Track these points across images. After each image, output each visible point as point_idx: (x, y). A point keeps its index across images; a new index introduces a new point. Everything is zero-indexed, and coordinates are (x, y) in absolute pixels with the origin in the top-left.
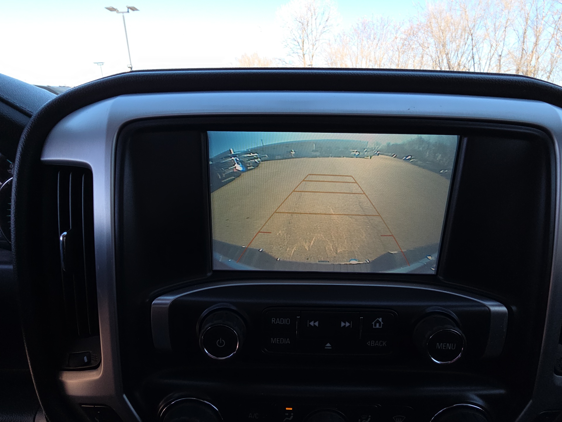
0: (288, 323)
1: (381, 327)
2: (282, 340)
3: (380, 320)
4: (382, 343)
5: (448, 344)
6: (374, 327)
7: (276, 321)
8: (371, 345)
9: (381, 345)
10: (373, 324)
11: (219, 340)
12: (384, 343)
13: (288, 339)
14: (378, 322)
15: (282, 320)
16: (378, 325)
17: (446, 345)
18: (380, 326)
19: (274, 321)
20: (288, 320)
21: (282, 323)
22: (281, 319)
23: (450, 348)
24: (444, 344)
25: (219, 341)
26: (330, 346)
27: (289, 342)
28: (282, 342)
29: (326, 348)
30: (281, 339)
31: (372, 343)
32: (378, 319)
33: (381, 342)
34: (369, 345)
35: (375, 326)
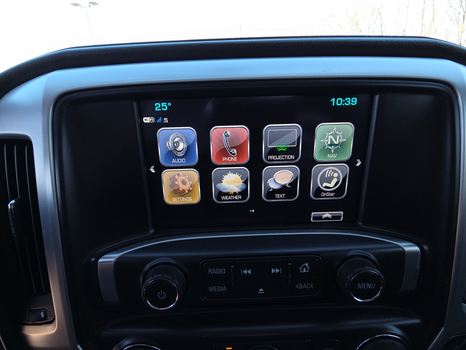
0: (223, 272)
1: (308, 271)
2: (219, 288)
3: (307, 265)
4: (309, 286)
5: (368, 284)
6: (301, 272)
7: (212, 272)
8: (300, 288)
9: (308, 287)
10: (300, 269)
11: (159, 293)
12: (311, 285)
13: (224, 287)
14: (305, 267)
15: (218, 270)
16: (305, 269)
17: (366, 285)
18: (306, 270)
19: (211, 271)
20: (223, 270)
21: (218, 272)
22: (217, 269)
23: (370, 288)
24: (364, 284)
25: (160, 294)
26: (262, 290)
27: (225, 289)
28: (219, 290)
29: (259, 293)
30: (218, 287)
31: (300, 286)
32: (305, 264)
33: (308, 284)
34: (298, 288)
35: (303, 270)
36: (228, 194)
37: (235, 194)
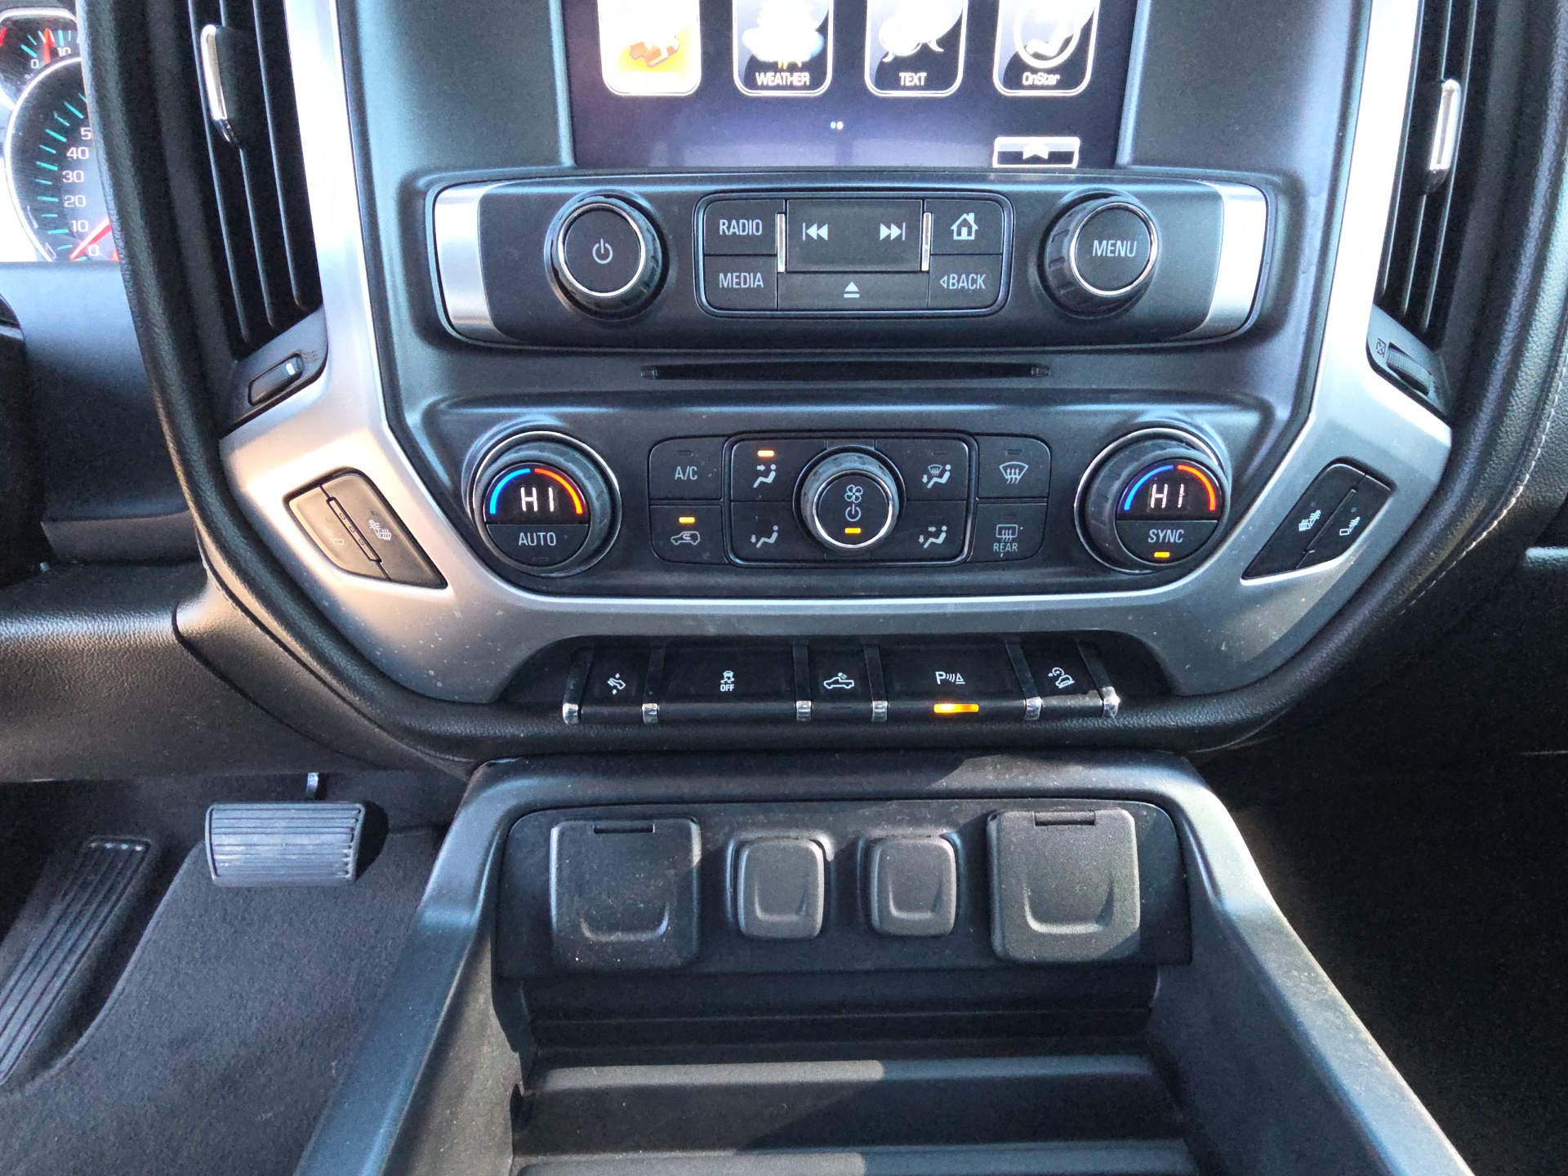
0: (758, 230)
1: (973, 237)
2: (745, 277)
3: (971, 218)
4: (974, 281)
5: (1119, 243)
6: (956, 237)
7: (729, 228)
8: (951, 287)
9: (972, 285)
10: (953, 231)
11: (597, 245)
12: (980, 281)
13: (759, 275)
14: (965, 223)
15: (744, 225)
16: (964, 230)
17: (1114, 245)
18: (969, 234)
19: (725, 227)
20: (758, 224)
21: (744, 231)
22: (741, 221)
23: (1123, 254)
24: (1110, 242)
25: (598, 250)
26: (856, 289)
27: (761, 283)
28: (745, 283)
29: (846, 296)
30: (742, 274)
31: (951, 281)
32: (965, 216)
33: (973, 278)
34: (945, 286)
35: (959, 234)
36: (773, 67)
37: (792, 68)
